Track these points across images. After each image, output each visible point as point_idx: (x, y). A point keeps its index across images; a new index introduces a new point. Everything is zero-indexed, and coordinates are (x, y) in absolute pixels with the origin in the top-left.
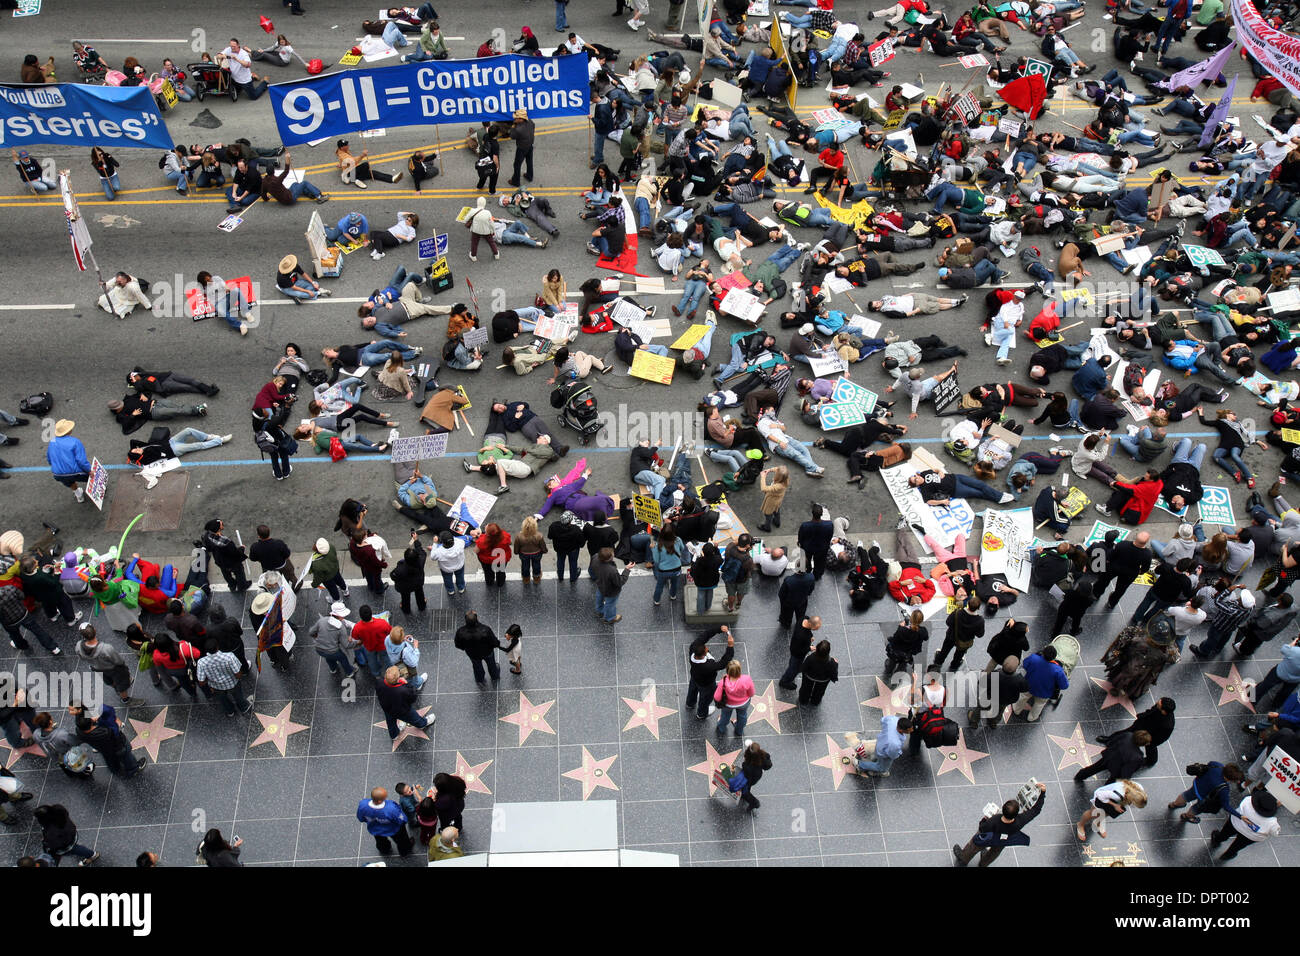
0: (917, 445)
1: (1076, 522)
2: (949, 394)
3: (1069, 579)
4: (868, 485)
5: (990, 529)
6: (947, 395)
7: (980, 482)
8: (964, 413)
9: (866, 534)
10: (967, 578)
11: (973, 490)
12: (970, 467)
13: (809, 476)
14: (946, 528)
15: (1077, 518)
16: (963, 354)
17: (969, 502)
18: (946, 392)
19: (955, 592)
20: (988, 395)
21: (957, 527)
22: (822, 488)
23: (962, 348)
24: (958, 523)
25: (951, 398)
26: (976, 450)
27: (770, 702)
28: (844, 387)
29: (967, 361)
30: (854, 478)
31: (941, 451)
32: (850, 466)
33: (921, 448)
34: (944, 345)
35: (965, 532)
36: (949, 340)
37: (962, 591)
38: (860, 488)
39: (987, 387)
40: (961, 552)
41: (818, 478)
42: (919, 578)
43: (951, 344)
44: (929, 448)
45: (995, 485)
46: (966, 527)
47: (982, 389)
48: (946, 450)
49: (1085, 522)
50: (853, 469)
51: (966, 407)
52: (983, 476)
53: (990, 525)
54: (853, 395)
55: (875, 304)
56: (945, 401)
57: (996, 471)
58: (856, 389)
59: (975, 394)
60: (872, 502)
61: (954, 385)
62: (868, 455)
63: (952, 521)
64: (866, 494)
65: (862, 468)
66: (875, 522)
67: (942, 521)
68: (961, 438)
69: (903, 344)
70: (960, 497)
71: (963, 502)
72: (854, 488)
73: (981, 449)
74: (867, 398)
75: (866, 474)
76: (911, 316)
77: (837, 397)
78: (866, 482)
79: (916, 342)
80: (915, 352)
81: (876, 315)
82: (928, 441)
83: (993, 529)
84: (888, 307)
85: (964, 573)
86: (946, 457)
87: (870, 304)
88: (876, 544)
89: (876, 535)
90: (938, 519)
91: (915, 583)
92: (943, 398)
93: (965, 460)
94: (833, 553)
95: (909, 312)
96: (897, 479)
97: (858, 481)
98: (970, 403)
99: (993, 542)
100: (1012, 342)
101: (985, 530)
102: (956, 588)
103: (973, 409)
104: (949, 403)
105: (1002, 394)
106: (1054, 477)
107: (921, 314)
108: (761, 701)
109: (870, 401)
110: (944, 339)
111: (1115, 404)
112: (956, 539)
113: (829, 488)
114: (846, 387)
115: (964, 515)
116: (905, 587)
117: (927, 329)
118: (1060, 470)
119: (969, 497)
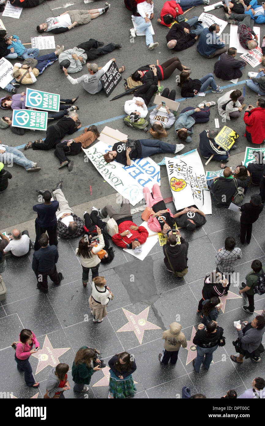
0: (102, 127)
1: (232, 152)
2: (113, 79)
3: (240, 193)
4: (75, 166)
5: (173, 175)
6: (112, 81)
7: (157, 141)
8: (130, 93)
9: (84, 204)
10: (167, 215)
11: (154, 149)
12: (146, 132)
13: (29, 171)
14: (142, 182)
15: (232, 149)
16: (117, 48)
17: (153, 159)
18: (111, 78)
19: (162, 228)
20: (144, 75)
21: (149, 180)
22: (41, 178)
23: (116, 43)
24: (149, 176)
25: (115, 82)
26: (147, 118)
27: (49, 351)
28: (32, 95)
29: (122, 52)
30: (63, 164)
31: (121, 125)
32: (57, 155)
33: (106, 127)
34: (101, 45)
35: (156, 182)
36: (105, 40)
37: (167, 227)
38: (70, 171)
39: (142, 69)
40: (159, 197)
41: (36, 171)
42: (133, 227)
43: (106, 43)
44: (113, 126)
45: (168, 140)
46: (156, 177)
47: (140, 72)
48: (126, 124)
49: (239, 150)
50: (60, 157)
51: (131, 87)
52: (159, 136)
53: (172, 172)
54: (41, 99)
55: (41, 27)
56: (111, 86)
57: (167, 129)
58: (42, 94)
59: (135, 77)
60: (82, 178)
61: (115, 72)
62: (69, 144)
63: (145, 177)
64: (75, 174)
65: (66, 155)
66: (88, 193)
67: (138, 178)
68: (133, 111)
69: (70, 50)
70: (146, 156)
71: (149, 159)
72: (65, 171)
73: (152, 117)
74: (52, 99)
75: (71, 158)
76: (72, 28)
77: (29, 104)
78: (72, 164)
79: (79, 47)
80: (81, 54)
81: (44, 34)
82: (110, 120)
83: (175, 174)
84: (52, 26)
85: (164, 211)
86: (127, 129)
87: (38, 28)
88: (95, 209)
89: (92, 202)
90: (134, 177)
91: (132, 231)
92: (110, 83)
93: (141, 128)
94: (64, 225)
95: (70, 25)
96: (95, 156)
97: (67, 165)
98: (133, 84)
99: (178, 184)
100: (151, 31)
101: (170, 177)
102: (162, 225)
103: (137, 88)
104: (115, 86)
105: (155, 71)
106: (209, 124)
107: (79, 26)
108: (42, 353)
109: (55, 100)
110: (100, 40)
111: (235, 58)
112: (153, 189)
113: (46, 176)
114: (34, 95)
115: (152, 169)
116: (125, 237)
117: (85, 35)
118: (211, 117)
119: (152, 155)
